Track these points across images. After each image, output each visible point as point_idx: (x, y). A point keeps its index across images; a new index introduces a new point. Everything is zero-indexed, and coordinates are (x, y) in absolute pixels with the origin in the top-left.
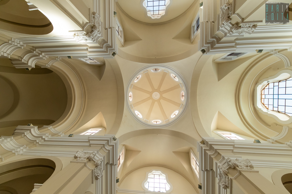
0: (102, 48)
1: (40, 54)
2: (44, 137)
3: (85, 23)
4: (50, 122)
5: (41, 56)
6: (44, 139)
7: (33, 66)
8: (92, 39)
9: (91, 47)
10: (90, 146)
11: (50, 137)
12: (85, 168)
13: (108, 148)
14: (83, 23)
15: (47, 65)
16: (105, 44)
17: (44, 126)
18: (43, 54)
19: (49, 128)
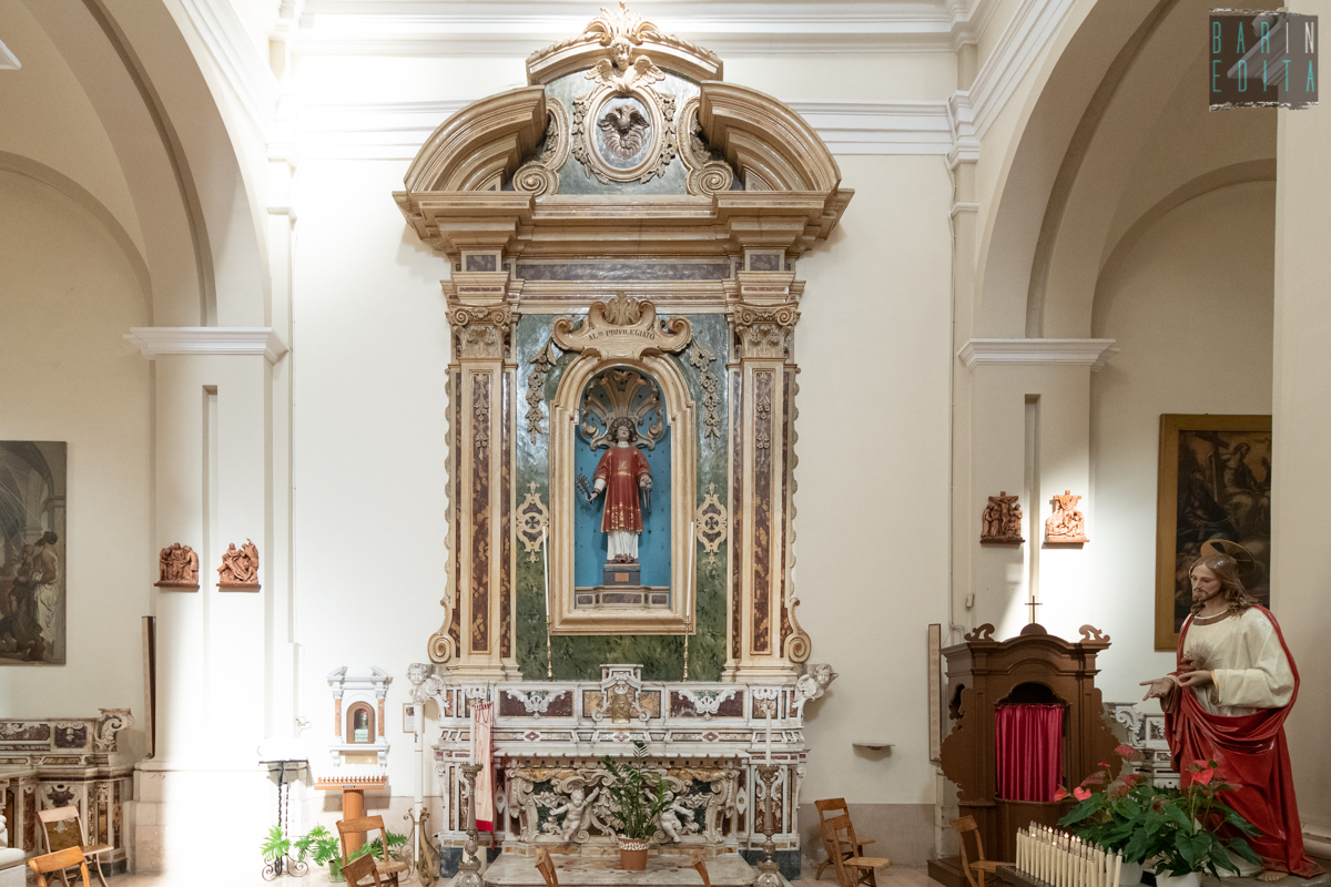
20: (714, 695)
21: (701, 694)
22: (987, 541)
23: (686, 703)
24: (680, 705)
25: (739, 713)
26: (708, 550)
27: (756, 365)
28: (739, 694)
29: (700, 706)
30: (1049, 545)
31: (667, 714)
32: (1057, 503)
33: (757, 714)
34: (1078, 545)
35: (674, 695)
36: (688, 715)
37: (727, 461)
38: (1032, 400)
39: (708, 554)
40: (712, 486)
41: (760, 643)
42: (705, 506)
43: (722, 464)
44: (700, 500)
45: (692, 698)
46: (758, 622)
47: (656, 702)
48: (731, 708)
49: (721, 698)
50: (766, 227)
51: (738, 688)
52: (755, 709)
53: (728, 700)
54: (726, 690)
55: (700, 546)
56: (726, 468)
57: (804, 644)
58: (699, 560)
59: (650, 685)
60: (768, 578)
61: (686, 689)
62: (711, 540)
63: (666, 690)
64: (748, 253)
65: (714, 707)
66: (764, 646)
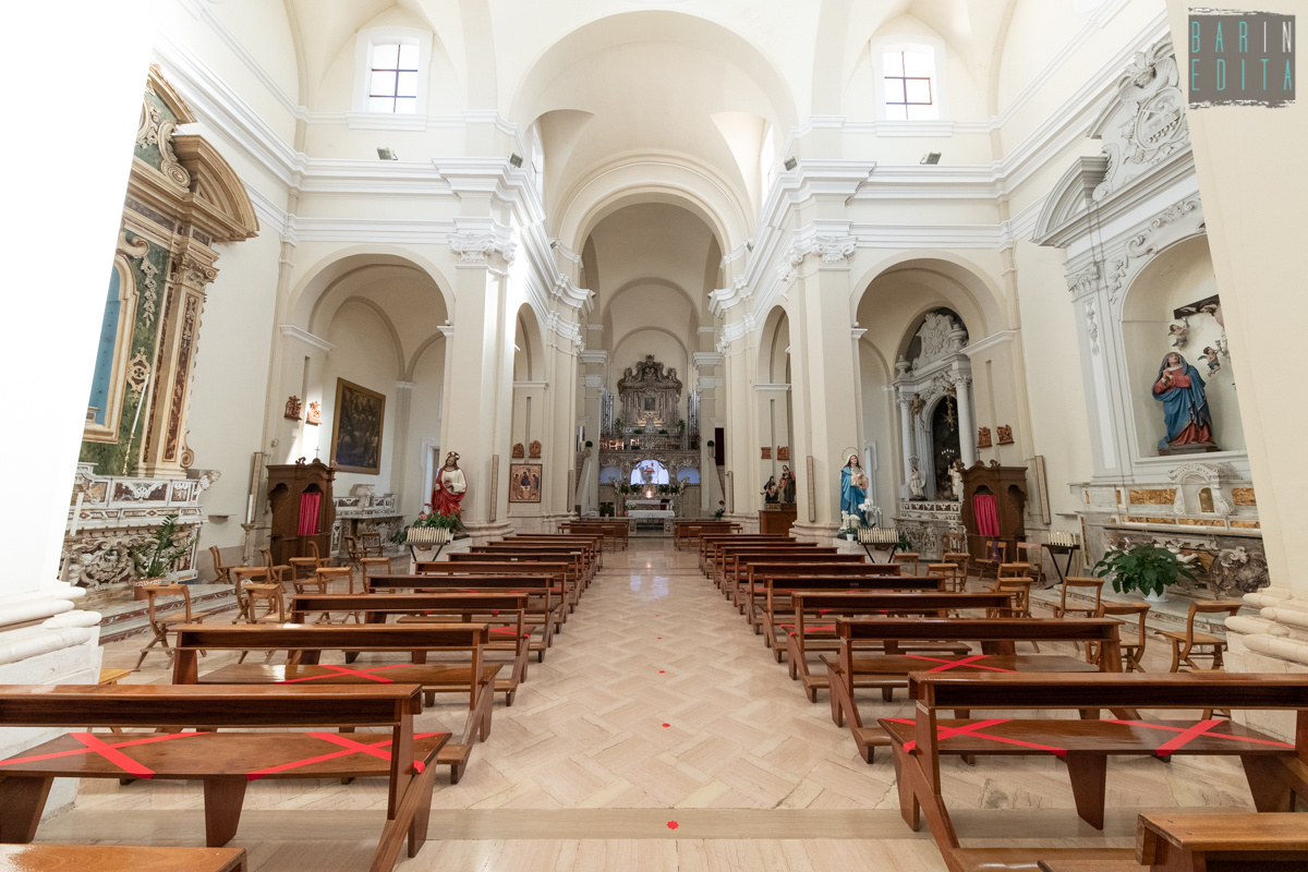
0: (514, 204)
1: (560, 287)
2: (739, 286)
3: (493, 276)
4: (715, 252)
5: (564, 285)
6: (743, 287)
7: (586, 291)
8: (513, 251)
9: (521, 223)
10: (784, 231)
11: (741, 277)
12: (807, 281)
13: (804, 195)
14: (495, 280)
15: (576, 261)
16: (501, 196)
17: (721, 266)
18: (558, 283)
19: (727, 262)
20: (147, 486)
21: (138, 485)
22: (286, 416)
23: (128, 491)
24: (122, 492)
25: (163, 498)
26: (134, 389)
27: (189, 291)
28: (165, 486)
29: (137, 493)
30: (308, 422)
31: (111, 499)
32: (312, 405)
33: (174, 498)
34: (316, 424)
35: (119, 486)
36: (127, 499)
37: (155, 337)
38: (307, 358)
39: (133, 392)
40: (142, 349)
41: (169, 455)
42: (136, 360)
43: (152, 337)
44: (134, 356)
45: (132, 488)
46: (169, 441)
47: (103, 491)
48: (158, 495)
49: (153, 488)
50: (211, 224)
51: (165, 482)
52: (174, 495)
53: (157, 490)
54: (156, 484)
55: (129, 385)
56: (154, 341)
57: (188, 456)
58: (127, 394)
59: (100, 478)
60: (180, 415)
61: (127, 482)
62: (138, 384)
63: (112, 483)
64: (192, 228)
65: (147, 494)
66: (171, 456)
